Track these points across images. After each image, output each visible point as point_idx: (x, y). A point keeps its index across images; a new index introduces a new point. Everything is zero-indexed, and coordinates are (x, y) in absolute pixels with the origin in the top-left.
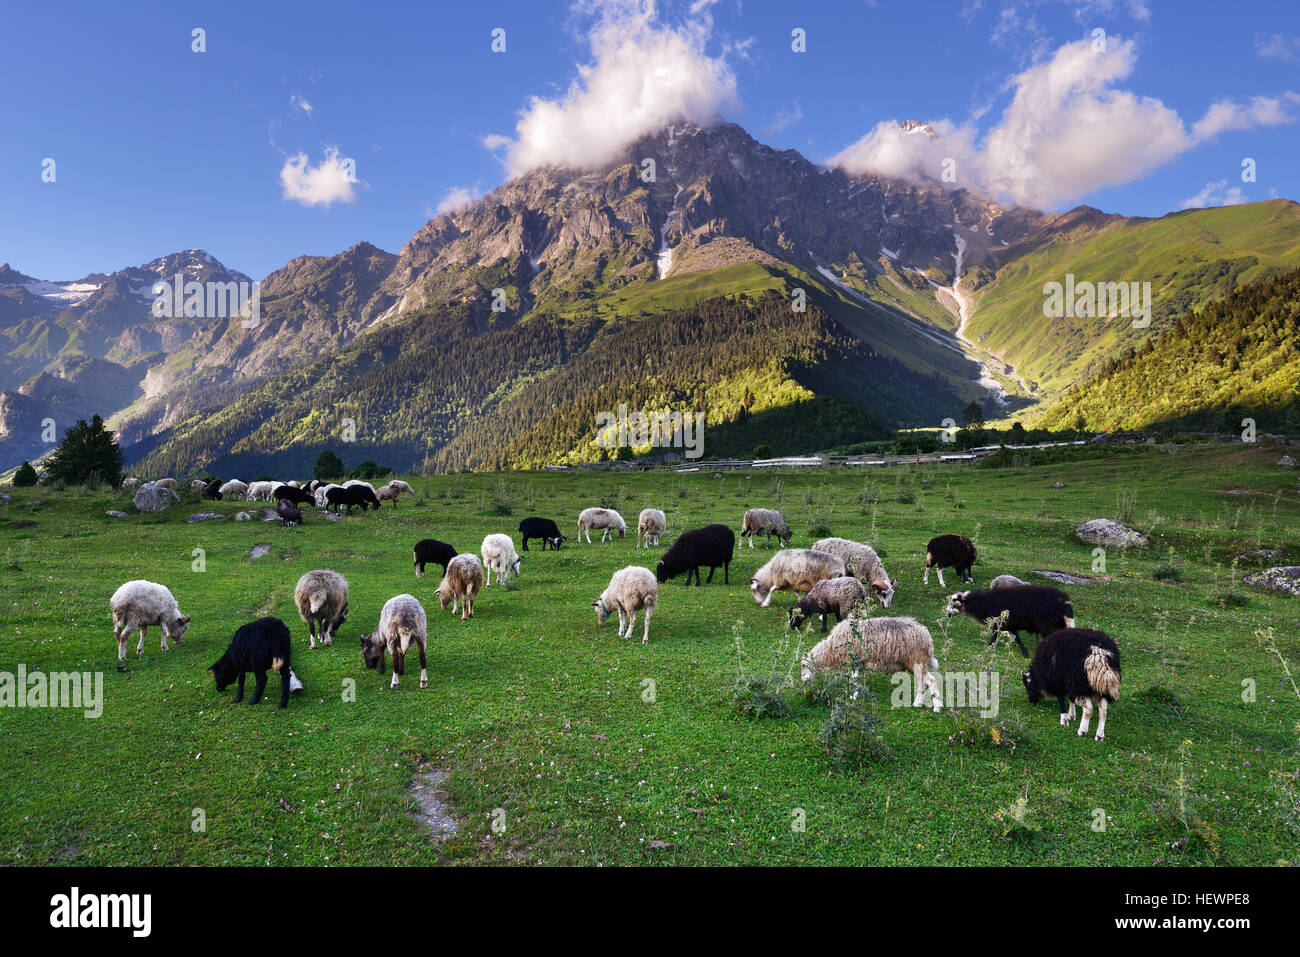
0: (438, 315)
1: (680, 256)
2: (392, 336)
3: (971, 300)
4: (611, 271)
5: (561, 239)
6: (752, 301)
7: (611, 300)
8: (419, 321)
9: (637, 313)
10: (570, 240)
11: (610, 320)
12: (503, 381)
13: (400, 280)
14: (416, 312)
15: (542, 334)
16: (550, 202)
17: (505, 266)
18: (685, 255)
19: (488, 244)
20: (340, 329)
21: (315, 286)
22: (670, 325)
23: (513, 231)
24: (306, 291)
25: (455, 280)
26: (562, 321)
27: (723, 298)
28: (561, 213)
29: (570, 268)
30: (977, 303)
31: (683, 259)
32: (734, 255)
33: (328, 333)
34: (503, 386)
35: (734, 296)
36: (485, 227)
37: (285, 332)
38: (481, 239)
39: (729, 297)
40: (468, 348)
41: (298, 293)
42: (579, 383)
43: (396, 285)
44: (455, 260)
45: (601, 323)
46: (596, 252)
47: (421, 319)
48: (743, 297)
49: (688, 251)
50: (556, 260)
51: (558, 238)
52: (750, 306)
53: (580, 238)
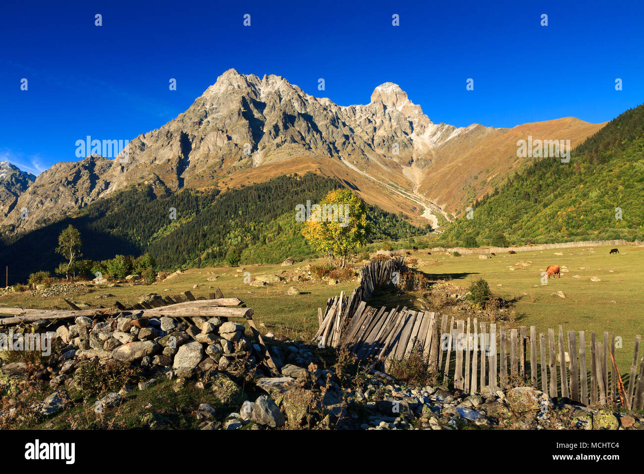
0: (131, 191)
1: (266, 155)
2: (104, 204)
3: (421, 174)
4: (228, 164)
5: (201, 148)
6: (300, 177)
7: (225, 180)
8: (120, 195)
9: (239, 186)
10: (206, 148)
11: (223, 191)
12: (162, 226)
13: (114, 173)
14: (119, 190)
15: (186, 199)
16: (196, 128)
17: (170, 163)
18: (268, 155)
19: (161, 151)
20: (80, 201)
21: (67, 178)
22: (253, 191)
23: (175, 144)
24: (61, 182)
25: (143, 171)
26: (198, 192)
27: (285, 176)
28: (202, 134)
29: (206, 163)
30: (424, 174)
31: (267, 157)
32: (294, 153)
33: (73, 204)
34: (162, 229)
35: (291, 175)
36: (160, 143)
37: (48, 204)
38: (158, 149)
39: (288, 175)
40: (144, 209)
41: (57, 182)
42: (201, 225)
43: (112, 176)
44: (143, 161)
45: (219, 192)
46: (220, 153)
47: (121, 194)
48: (296, 175)
49: (270, 152)
50: (199, 159)
51: (199, 147)
52: (298, 179)
53: (211, 148)
